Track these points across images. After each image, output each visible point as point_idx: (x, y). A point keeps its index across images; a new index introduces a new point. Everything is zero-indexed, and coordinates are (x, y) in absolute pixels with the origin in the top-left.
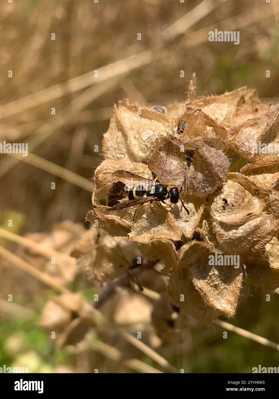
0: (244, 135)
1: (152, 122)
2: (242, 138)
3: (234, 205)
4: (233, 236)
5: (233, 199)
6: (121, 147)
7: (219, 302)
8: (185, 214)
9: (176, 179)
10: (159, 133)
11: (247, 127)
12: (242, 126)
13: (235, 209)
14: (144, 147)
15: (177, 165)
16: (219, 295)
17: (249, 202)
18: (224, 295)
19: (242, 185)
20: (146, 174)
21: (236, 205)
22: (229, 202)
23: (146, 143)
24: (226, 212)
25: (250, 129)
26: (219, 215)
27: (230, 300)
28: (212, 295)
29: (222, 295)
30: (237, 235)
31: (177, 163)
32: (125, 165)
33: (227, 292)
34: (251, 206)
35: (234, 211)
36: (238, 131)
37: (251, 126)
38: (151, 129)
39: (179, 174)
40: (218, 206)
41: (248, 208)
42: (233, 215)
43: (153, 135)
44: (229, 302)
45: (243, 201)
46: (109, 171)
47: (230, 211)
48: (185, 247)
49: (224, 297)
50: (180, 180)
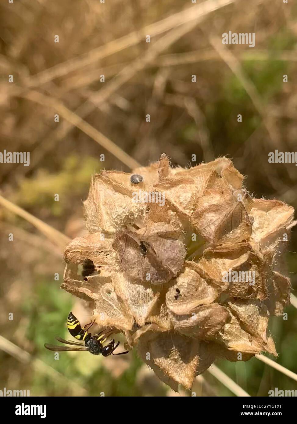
0: (206, 220)
1: (125, 197)
2: (204, 223)
3: (186, 295)
4: (183, 325)
5: (186, 290)
6: (95, 220)
7: (178, 375)
8: (142, 299)
9: (133, 267)
10: (129, 210)
11: (210, 212)
12: (205, 211)
13: (187, 299)
14: (114, 224)
15: (134, 254)
16: (178, 368)
17: (203, 291)
18: (183, 368)
19: (198, 272)
20: (114, 252)
21: (188, 295)
22: (181, 293)
23: (116, 221)
24: (178, 302)
25: (213, 214)
26: (172, 304)
27: (188, 375)
28: (171, 368)
29: (181, 368)
30: (188, 325)
31: (134, 252)
32: (93, 244)
33: (186, 366)
34: (205, 295)
35: (186, 301)
36: (201, 215)
37: (214, 211)
38: (121, 206)
39: (137, 263)
40: (171, 296)
41: (201, 297)
42: (185, 305)
43: (123, 212)
44: (187, 376)
45: (196, 290)
46: (77, 250)
47: (181, 302)
48: (139, 333)
49: (183, 370)
50: (137, 268)
